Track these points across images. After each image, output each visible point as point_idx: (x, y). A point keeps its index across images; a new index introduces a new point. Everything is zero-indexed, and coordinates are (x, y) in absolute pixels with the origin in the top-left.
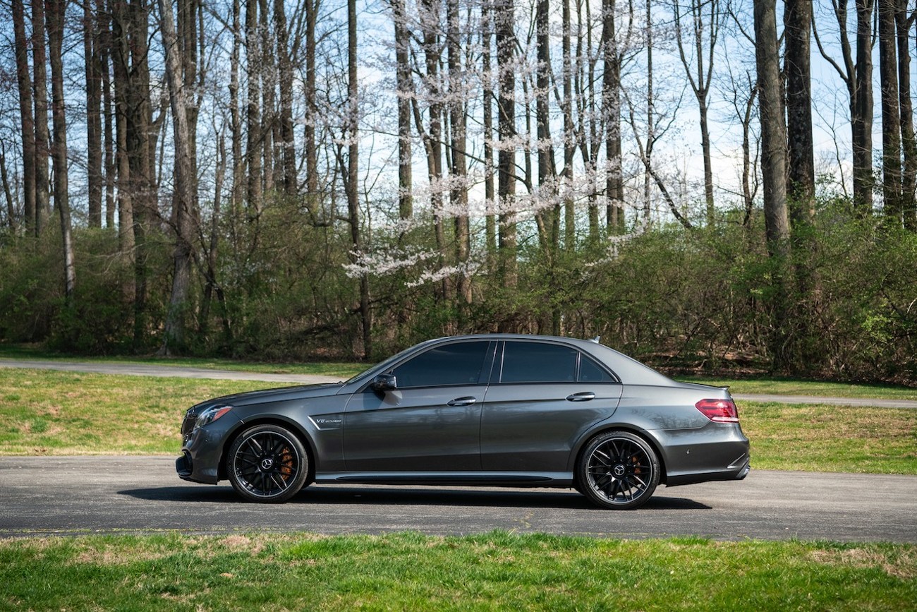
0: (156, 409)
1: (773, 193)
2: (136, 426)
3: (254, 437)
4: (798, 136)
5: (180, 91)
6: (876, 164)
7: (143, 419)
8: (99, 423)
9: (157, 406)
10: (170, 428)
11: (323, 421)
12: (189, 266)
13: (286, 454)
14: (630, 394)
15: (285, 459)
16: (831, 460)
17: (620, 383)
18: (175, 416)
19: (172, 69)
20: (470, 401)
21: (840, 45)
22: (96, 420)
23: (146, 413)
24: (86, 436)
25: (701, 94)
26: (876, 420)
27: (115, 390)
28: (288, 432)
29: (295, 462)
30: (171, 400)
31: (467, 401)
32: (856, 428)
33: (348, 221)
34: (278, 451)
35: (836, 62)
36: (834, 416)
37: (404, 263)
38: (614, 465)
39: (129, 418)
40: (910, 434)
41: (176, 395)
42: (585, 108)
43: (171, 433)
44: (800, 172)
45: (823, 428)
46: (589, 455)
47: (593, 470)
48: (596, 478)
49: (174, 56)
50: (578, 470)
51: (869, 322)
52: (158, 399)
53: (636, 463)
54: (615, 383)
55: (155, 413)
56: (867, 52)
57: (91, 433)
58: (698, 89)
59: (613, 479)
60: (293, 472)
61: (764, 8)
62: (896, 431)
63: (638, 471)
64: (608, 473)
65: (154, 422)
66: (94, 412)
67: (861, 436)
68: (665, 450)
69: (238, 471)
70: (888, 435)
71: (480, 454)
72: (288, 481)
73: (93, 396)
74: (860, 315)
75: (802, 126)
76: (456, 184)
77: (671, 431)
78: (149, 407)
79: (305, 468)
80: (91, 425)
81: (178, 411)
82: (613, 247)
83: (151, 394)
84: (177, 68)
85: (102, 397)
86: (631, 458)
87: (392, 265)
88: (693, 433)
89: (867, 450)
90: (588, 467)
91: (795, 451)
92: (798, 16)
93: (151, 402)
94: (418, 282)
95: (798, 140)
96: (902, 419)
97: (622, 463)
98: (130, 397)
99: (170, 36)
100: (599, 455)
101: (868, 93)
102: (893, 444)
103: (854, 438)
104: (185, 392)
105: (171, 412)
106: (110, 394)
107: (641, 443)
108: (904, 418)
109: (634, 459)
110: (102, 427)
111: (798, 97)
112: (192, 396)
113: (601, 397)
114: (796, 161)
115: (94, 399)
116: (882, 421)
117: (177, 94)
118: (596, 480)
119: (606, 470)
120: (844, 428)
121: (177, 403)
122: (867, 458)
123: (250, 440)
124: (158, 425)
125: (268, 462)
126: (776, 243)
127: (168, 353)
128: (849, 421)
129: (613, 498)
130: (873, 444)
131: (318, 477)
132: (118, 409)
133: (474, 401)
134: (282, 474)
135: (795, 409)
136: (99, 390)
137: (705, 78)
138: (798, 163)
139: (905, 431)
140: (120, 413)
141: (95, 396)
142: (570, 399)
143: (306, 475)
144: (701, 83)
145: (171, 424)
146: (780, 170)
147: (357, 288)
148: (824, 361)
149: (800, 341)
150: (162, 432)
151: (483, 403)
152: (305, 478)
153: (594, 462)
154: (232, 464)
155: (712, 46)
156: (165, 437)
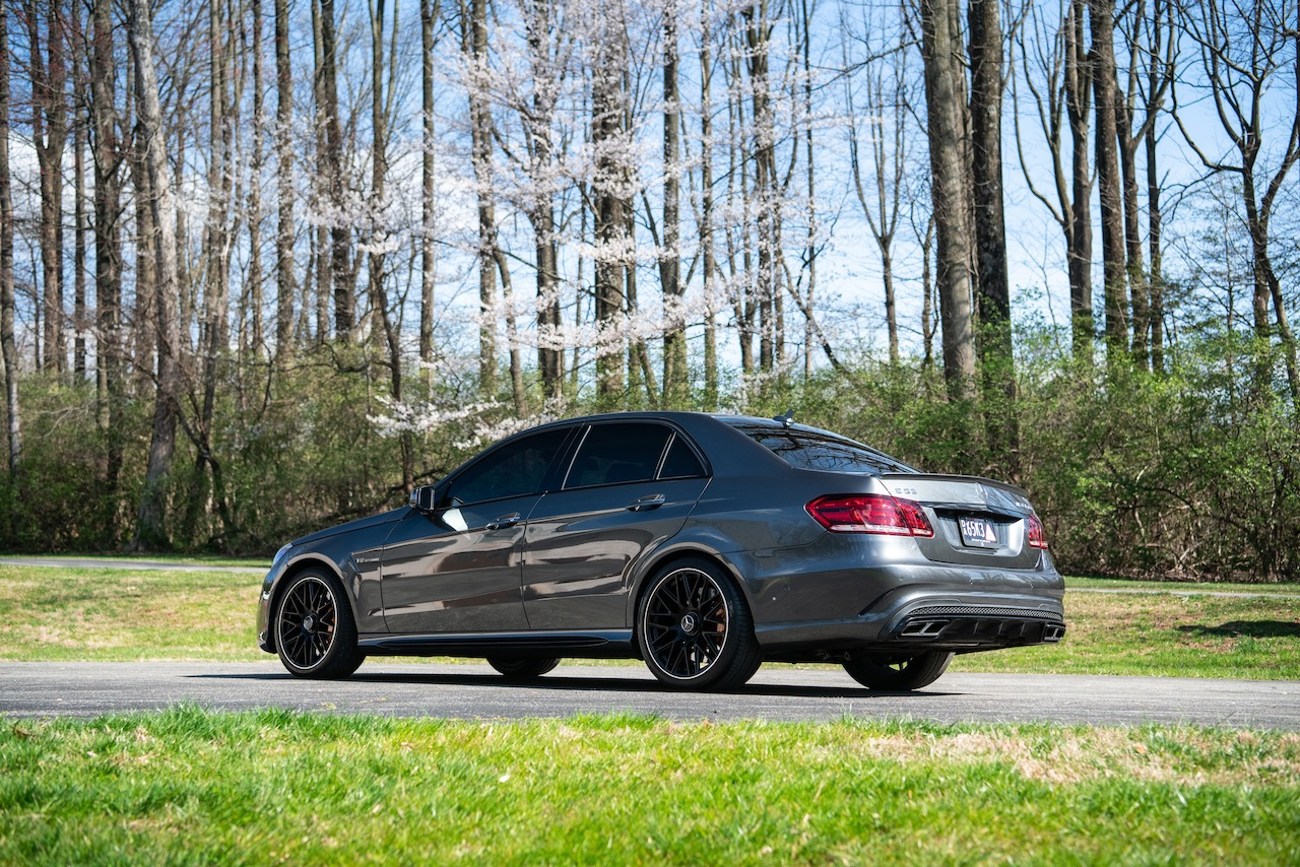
1: (954, 316)
4: (986, 244)
6: (1096, 301)
10: (58, 631)
11: (362, 560)
12: (172, 429)
19: (154, 164)
25: (884, 242)
26: (1085, 608)
33: (388, 365)
35: (1049, 201)
37: (454, 415)
40: (1134, 626)
49: (158, 147)
51: (1082, 485)
58: (880, 234)
61: (938, 68)
62: (1112, 622)
70: (1101, 627)
71: (523, 603)
75: (993, 230)
87: (437, 417)
92: (984, 85)
94: (472, 442)
96: (1121, 607)
99: (153, 120)
114: (984, 277)
126: (958, 384)
127: (140, 548)
137: (889, 220)
138: (988, 281)
139: (1126, 621)
144: (884, 225)
155: (897, 181)
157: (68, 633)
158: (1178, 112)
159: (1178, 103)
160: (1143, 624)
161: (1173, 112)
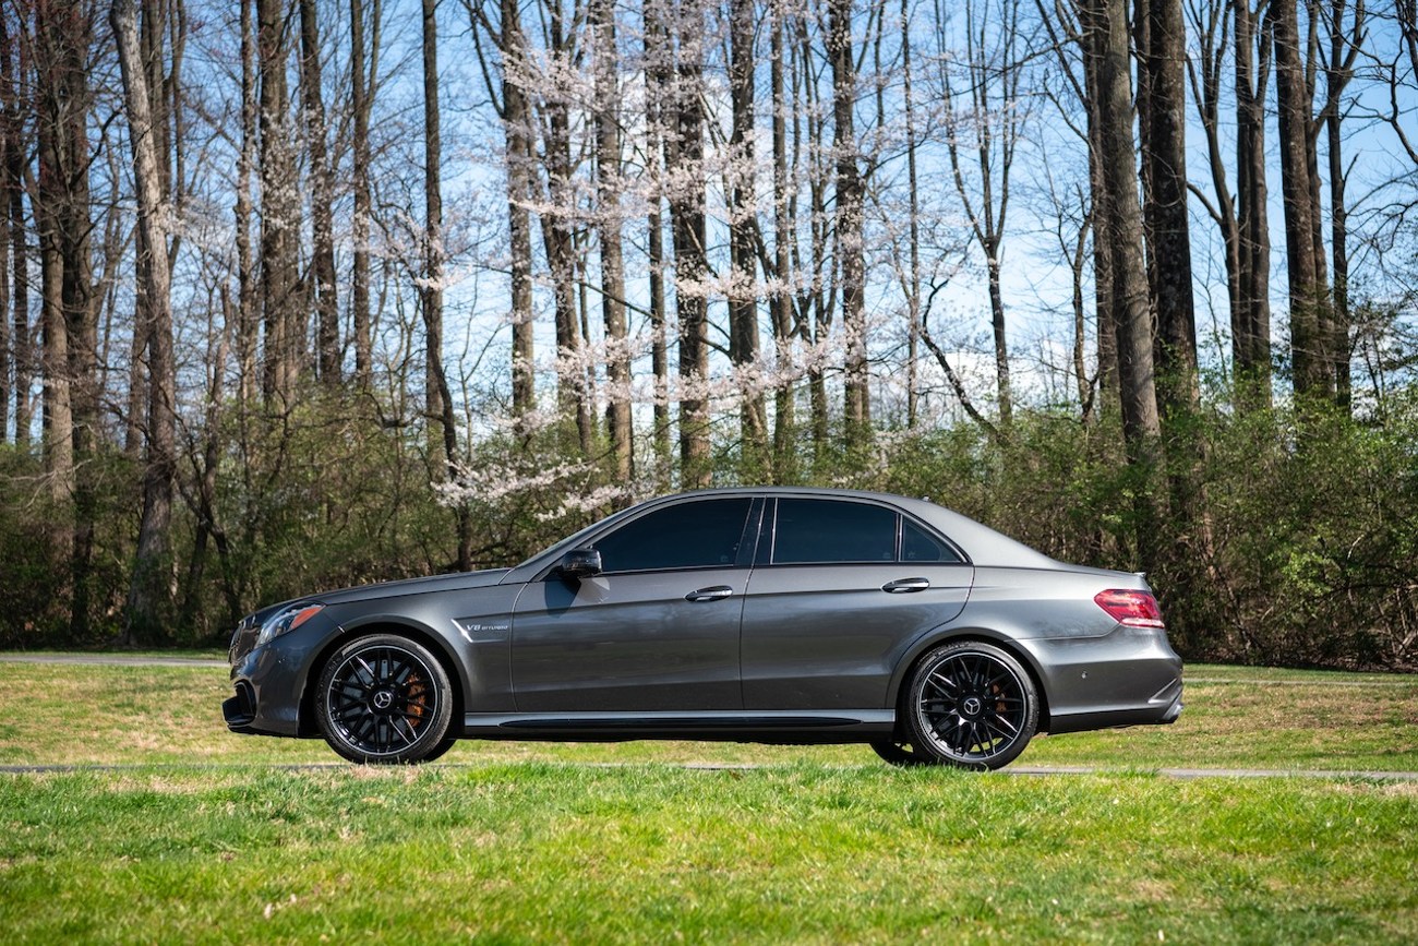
0: (128, 710)
1: (1134, 363)
2: (96, 735)
3: (361, 656)
4: (1169, 275)
5: (156, 210)
7: (107, 724)
8: (32, 731)
9: (131, 705)
10: (153, 737)
11: (477, 627)
12: (169, 496)
13: (415, 683)
14: (986, 581)
15: (413, 692)
16: (1263, 759)
17: (969, 563)
18: (161, 719)
19: (143, 173)
20: (723, 593)
21: (1208, 166)
22: (27, 727)
23: (111, 716)
24: (12, 750)
25: (991, 246)
26: (1327, 703)
27: (55, 682)
28: (419, 647)
29: (430, 696)
30: (154, 695)
31: (719, 593)
32: (1296, 715)
33: (439, 418)
34: (400, 679)
35: (1203, 192)
36: (1258, 698)
37: (533, 481)
38: (963, 698)
39: (82, 722)
40: (1385, 721)
41: (161, 688)
42: (825, 236)
43: (156, 745)
44: (1174, 332)
45: (1242, 715)
46: (921, 681)
47: (927, 707)
48: (934, 719)
49: (147, 152)
50: (903, 706)
51: (1295, 565)
52: (131, 695)
53: (998, 694)
54: (962, 564)
55: (127, 715)
56: (1259, 165)
57: (20, 746)
59: (962, 721)
60: (427, 714)
61: (1114, 69)
62: (1360, 717)
63: (1002, 707)
64: (953, 712)
65: (127, 728)
66: (23, 714)
67: (1306, 726)
68: (1048, 672)
69: (334, 713)
70: (1348, 723)
71: (741, 682)
72: (419, 729)
73: (18, 690)
74: (1280, 554)
75: (1176, 259)
76: (618, 352)
77: (1055, 641)
78: (117, 706)
79: (447, 706)
80: (19, 734)
81: (167, 713)
82: (878, 452)
83: (118, 687)
84: (151, 172)
85: (36, 692)
86: (991, 687)
87: (514, 484)
88: (1092, 644)
89: (1317, 744)
90: (920, 702)
91: (1200, 750)
92: (1165, 86)
93: (118, 699)
94: (555, 513)
95: (1170, 282)
96: (1367, 700)
97: (975, 695)
98: (83, 692)
99: (141, 119)
100: (938, 681)
101: (1261, 230)
102: (1358, 736)
103: (1295, 730)
104: (176, 682)
105: (153, 713)
106: (49, 688)
107: (1006, 660)
108: (1370, 698)
109: (996, 689)
110: (37, 737)
111: (1167, 213)
112: (189, 688)
113: (940, 586)
114: (1167, 314)
115: (21, 696)
116: (1336, 703)
117: (151, 213)
118: (933, 724)
119: (949, 706)
120: (1276, 715)
121: (163, 700)
122: (1321, 755)
123: (354, 660)
124: (134, 734)
125: (384, 696)
126: (1140, 442)
128: (1283, 704)
129: (963, 752)
130: (1326, 736)
131: (469, 722)
132: (63, 709)
133: (729, 593)
134: (408, 717)
135: (1193, 690)
136: (27, 682)
138: (1170, 318)
139: (1376, 717)
140: (68, 715)
141: (22, 691)
142: (888, 589)
143: (449, 718)
144: (989, 223)
145: (156, 731)
146: (1143, 325)
147: (452, 528)
148: (1219, 636)
149: (1182, 601)
150: (141, 744)
151: (744, 596)
152: (447, 723)
153: (930, 692)
154: (323, 701)
155: (1006, 168)
156: (147, 750)
157: (166, 739)
158: (1399, 120)
159: (1400, 109)
160: (1396, 719)
161: (1393, 121)
